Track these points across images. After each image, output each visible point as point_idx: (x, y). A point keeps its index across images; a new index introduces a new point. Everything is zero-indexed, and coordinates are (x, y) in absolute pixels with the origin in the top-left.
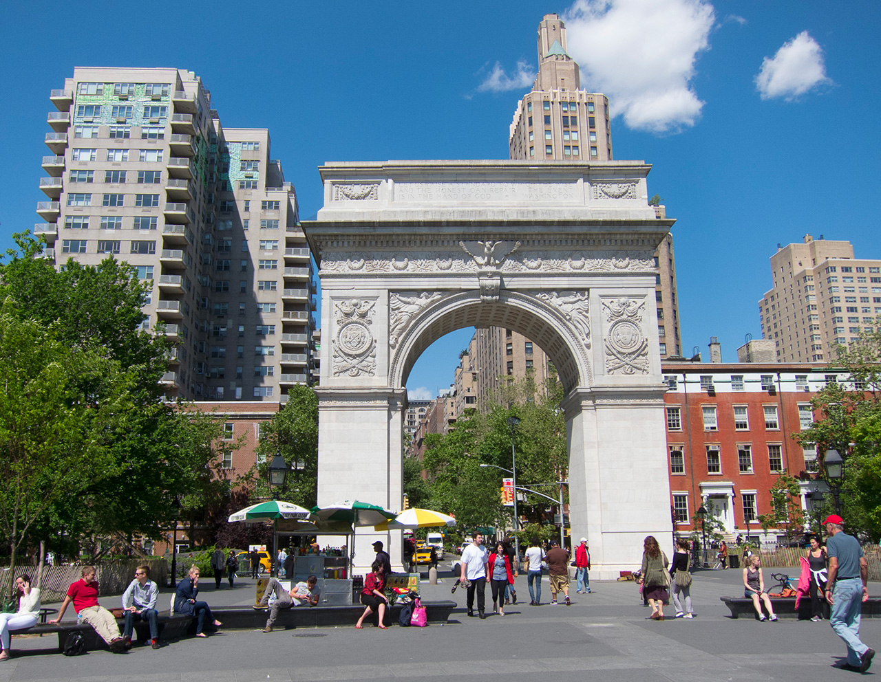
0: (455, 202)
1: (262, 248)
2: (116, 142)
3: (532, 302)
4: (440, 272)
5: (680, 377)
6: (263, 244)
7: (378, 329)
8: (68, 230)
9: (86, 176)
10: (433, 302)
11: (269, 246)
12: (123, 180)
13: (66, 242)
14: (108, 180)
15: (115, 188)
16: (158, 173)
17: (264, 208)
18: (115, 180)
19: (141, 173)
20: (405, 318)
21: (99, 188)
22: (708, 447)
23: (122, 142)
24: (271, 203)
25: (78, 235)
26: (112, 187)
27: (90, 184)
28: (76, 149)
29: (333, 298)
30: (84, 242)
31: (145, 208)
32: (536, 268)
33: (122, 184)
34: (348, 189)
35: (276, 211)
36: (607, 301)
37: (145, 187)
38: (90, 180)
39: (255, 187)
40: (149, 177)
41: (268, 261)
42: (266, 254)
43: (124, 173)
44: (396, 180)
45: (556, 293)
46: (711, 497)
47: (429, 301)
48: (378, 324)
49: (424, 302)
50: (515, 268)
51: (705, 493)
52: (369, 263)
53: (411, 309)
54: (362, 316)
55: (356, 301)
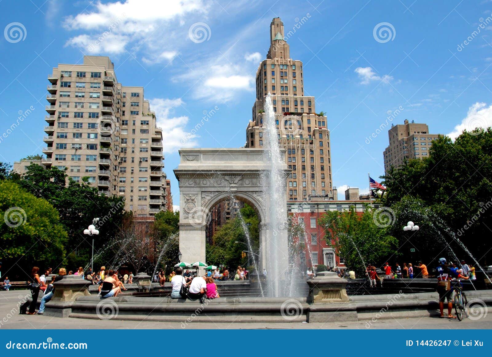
1: (141, 142)
2: (78, 99)
3: (246, 195)
4: (218, 186)
6: (141, 140)
7: (198, 204)
8: (58, 139)
9: (66, 114)
11: (144, 142)
12: (82, 117)
13: (58, 144)
14: (75, 117)
15: (79, 120)
16: (98, 113)
17: (142, 124)
18: (79, 117)
19: (90, 113)
20: (207, 201)
21: (71, 120)
23: (81, 99)
24: (145, 121)
25: (63, 141)
26: (77, 120)
27: (68, 118)
28: (60, 102)
29: (183, 194)
30: (66, 144)
31: (92, 129)
32: (248, 184)
33: (82, 119)
34: (188, 158)
35: (147, 125)
37: (92, 120)
38: (67, 116)
39: (137, 114)
40: (94, 115)
41: (144, 148)
42: (143, 145)
43: (82, 113)
44: (203, 155)
45: (254, 192)
46: (327, 254)
47: (214, 195)
48: (198, 202)
49: (212, 195)
50: (242, 184)
51: (324, 253)
52: (195, 182)
53: (209, 198)
54: (193, 200)
55: (191, 195)
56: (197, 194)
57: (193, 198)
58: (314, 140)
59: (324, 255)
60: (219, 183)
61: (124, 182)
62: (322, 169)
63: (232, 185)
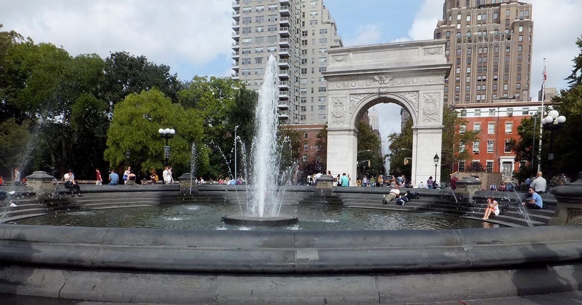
0: (373, 61)
2: (259, 13)
3: (398, 96)
4: (367, 87)
5: (496, 109)
7: (346, 108)
10: (365, 98)
11: (323, 51)
14: (256, 32)
16: (276, 26)
20: (355, 104)
22: (506, 141)
23: (261, 13)
24: (323, 30)
25: (248, 56)
29: (332, 98)
30: (250, 59)
32: (400, 84)
34: (337, 58)
35: (326, 34)
36: (425, 95)
38: (250, 32)
39: (316, 23)
44: (353, 53)
45: (407, 93)
46: (504, 163)
47: (363, 97)
48: (346, 106)
49: (361, 98)
50: (393, 84)
51: (502, 161)
52: (344, 85)
53: (358, 100)
54: (341, 103)
55: (339, 99)
56: (346, 97)
57: (341, 101)
58: (511, 34)
59: (501, 164)
60: (368, 84)
61: (305, 92)
62: (519, 69)
63: (382, 85)
